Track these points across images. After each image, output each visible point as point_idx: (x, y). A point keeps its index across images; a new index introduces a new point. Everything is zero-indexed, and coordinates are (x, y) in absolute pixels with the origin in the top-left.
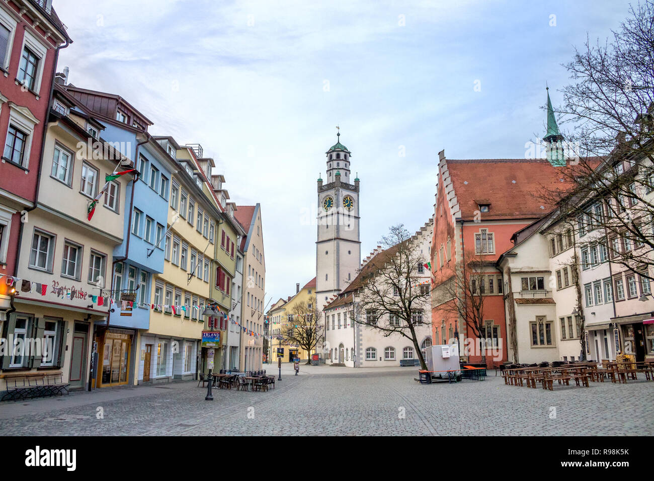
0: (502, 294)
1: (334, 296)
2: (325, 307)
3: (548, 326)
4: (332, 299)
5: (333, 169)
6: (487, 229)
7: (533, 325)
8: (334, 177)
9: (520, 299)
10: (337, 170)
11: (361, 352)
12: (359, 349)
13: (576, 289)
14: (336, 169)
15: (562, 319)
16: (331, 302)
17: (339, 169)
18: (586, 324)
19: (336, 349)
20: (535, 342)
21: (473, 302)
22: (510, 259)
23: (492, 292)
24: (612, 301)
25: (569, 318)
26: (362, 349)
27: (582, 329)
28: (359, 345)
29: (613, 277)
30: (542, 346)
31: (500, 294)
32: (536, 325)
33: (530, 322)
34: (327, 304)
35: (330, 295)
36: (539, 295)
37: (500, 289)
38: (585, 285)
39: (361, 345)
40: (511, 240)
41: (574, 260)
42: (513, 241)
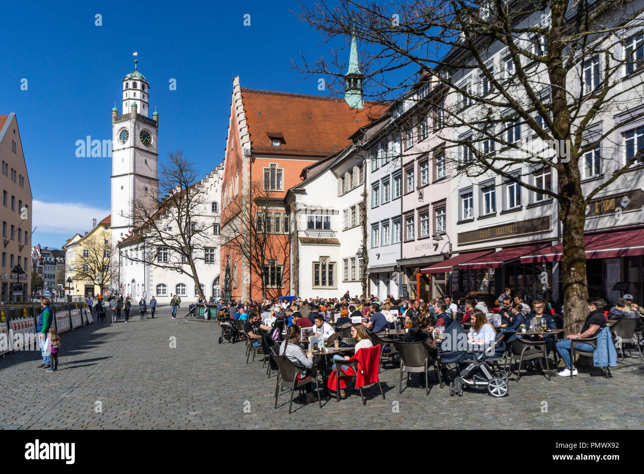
0: (288, 233)
1: (130, 232)
2: (119, 243)
3: (331, 267)
4: (127, 235)
5: (129, 99)
6: (277, 164)
7: (316, 265)
8: (130, 108)
9: (304, 238)
10: (133, 101)
11: (151, 288)
12: (149, 285)
13: (363, 229)
14: (133, 99)
15: (346, 260)
16: (126, 238)
17: (135, 99)
18: (369, 266)
19: (129, 285)
20: (317, 283)
21: (257, 240)
22: (298, 196)
23: (278, 230)
24: (399, 241)
25: (353, 259)
26: (152, 285)
27: (365, 270)
28: (149, 281)
29: (404, 216)
30: (324, 287)
31: (286, 233)
32: (319, 265)
33: (314, 262)
34: (121, 240)
35: (126, 231)
36: (325, 235)
37: (287, 228)
38: (372, 225)
39: (152, 281)
40: (301, 176)
41: (363, 198)
42: (302, 178)
